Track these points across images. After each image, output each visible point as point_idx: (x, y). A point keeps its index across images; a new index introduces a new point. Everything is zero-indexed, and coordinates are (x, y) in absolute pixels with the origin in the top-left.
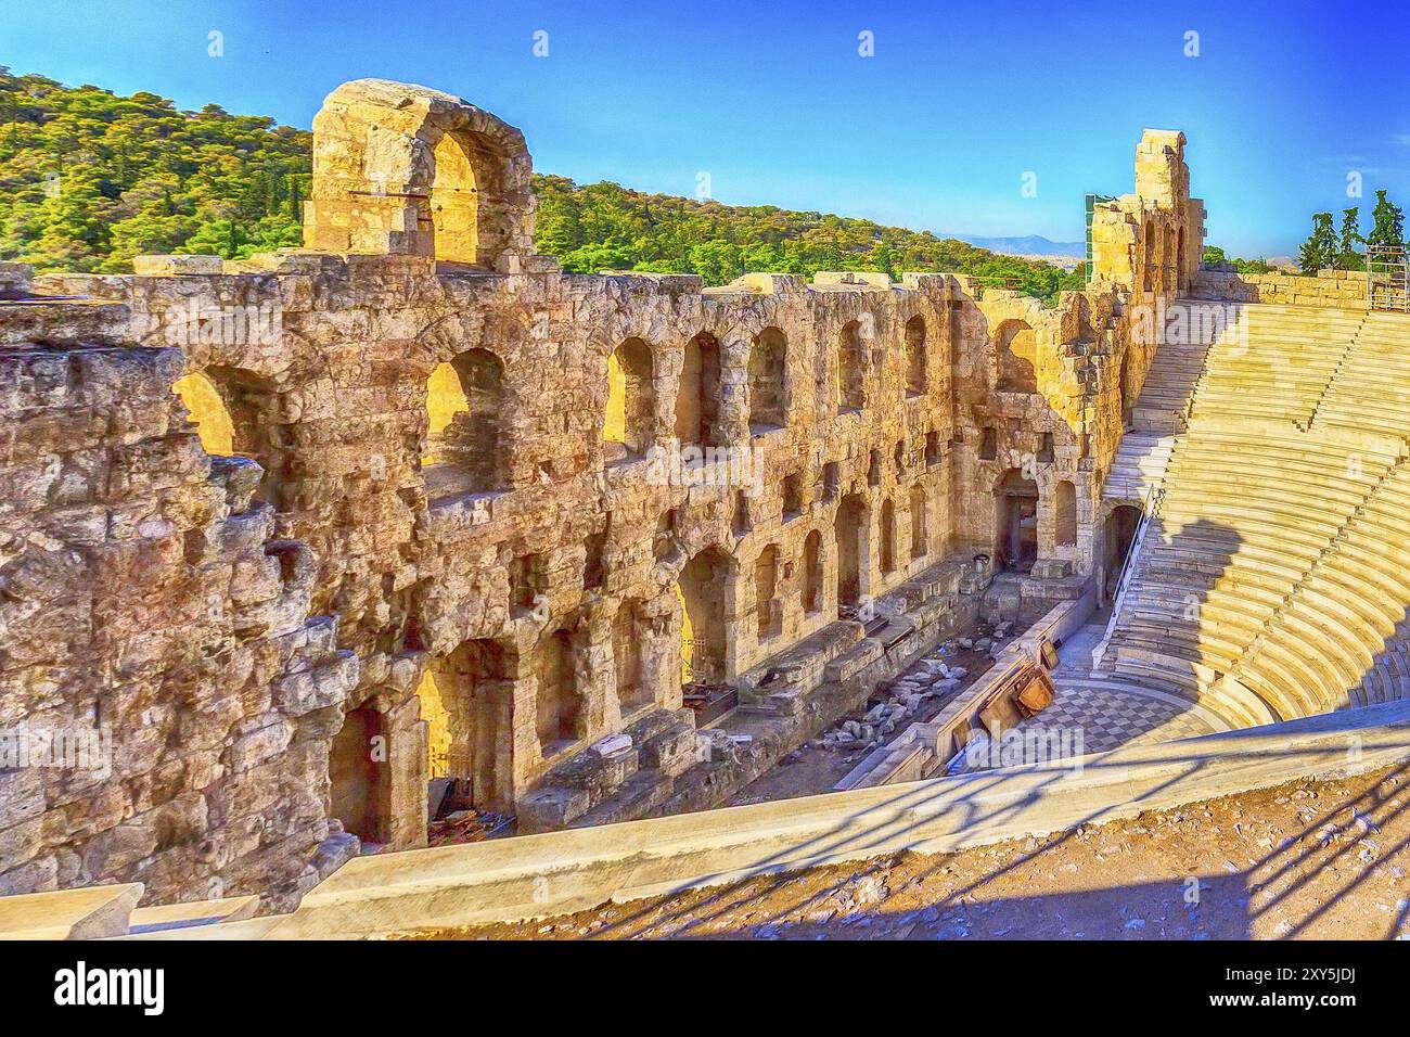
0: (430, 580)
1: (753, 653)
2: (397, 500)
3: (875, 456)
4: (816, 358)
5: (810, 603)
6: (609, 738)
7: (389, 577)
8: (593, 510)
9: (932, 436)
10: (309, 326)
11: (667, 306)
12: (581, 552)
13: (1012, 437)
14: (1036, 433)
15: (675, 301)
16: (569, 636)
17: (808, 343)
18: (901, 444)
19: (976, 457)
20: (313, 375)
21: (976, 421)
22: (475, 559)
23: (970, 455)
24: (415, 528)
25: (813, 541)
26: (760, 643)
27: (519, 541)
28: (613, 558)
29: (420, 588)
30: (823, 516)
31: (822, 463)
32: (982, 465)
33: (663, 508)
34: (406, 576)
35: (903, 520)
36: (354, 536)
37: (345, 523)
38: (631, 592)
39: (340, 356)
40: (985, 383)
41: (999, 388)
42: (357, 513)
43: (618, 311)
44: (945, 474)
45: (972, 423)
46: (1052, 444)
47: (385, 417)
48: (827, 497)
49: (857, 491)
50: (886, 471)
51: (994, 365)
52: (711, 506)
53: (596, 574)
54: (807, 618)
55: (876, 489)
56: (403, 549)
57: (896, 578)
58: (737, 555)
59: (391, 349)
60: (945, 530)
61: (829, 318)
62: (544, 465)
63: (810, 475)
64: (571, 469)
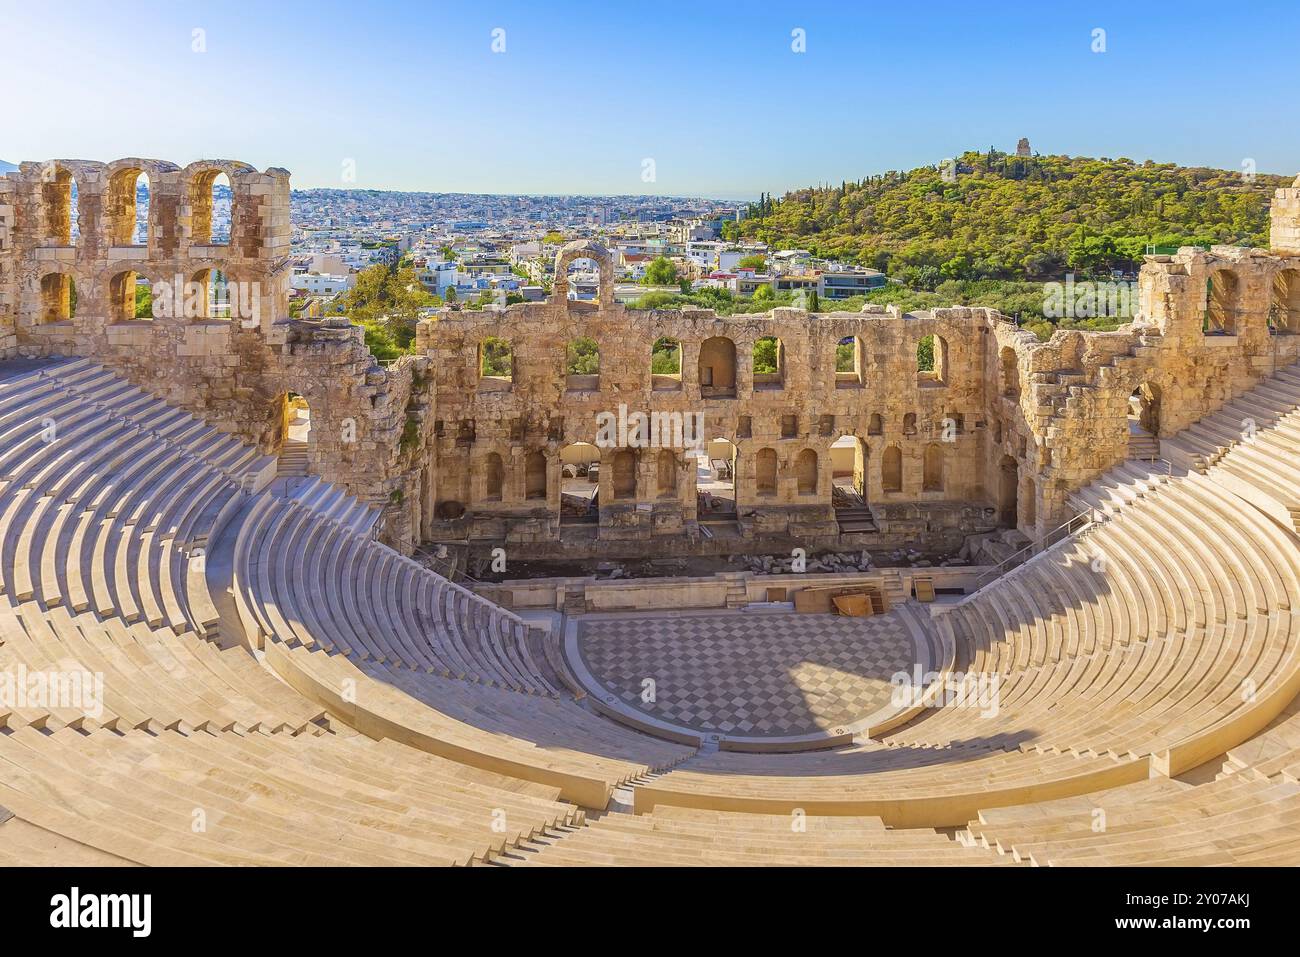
0: (563, 418)
1: (752, 499)
2: (551, 386)
3: (877, 419)
4: (811, 356)
6: (645, 504)
7: (549, 412)
10: (519, 327)
13: (1008, 432)
17: (804, 347)
18: (911, 415)
19: (993, 439)
20: (520, 342)
21: (993, 414)
22: (582, 414)
24: (560, 397)
25: (809, 454)
26: (758, 495)
30: (820, 444)
31: (818, 413)
32: (995, 446)
34: (555, 413)
35: (912, 463)
36: (535, 396)
37: (533, 390)
39: (528, 337)
40: (997, 388)
42: (537, 388)
43: (658, 325)
45: (991, 414)
47: (545, 358)
48: (825, 433)
50: (891, 429)
51: (1002, 376)
52: (720, 419)
54: (801, 496)
55: (878, 438)
56: (555, 404)
57: (904, 497)
59: (547, 336)
60: (970, 481)
61: (825, 334)
62: (617, 385)
63: (807, 419)
64: (630, 388)
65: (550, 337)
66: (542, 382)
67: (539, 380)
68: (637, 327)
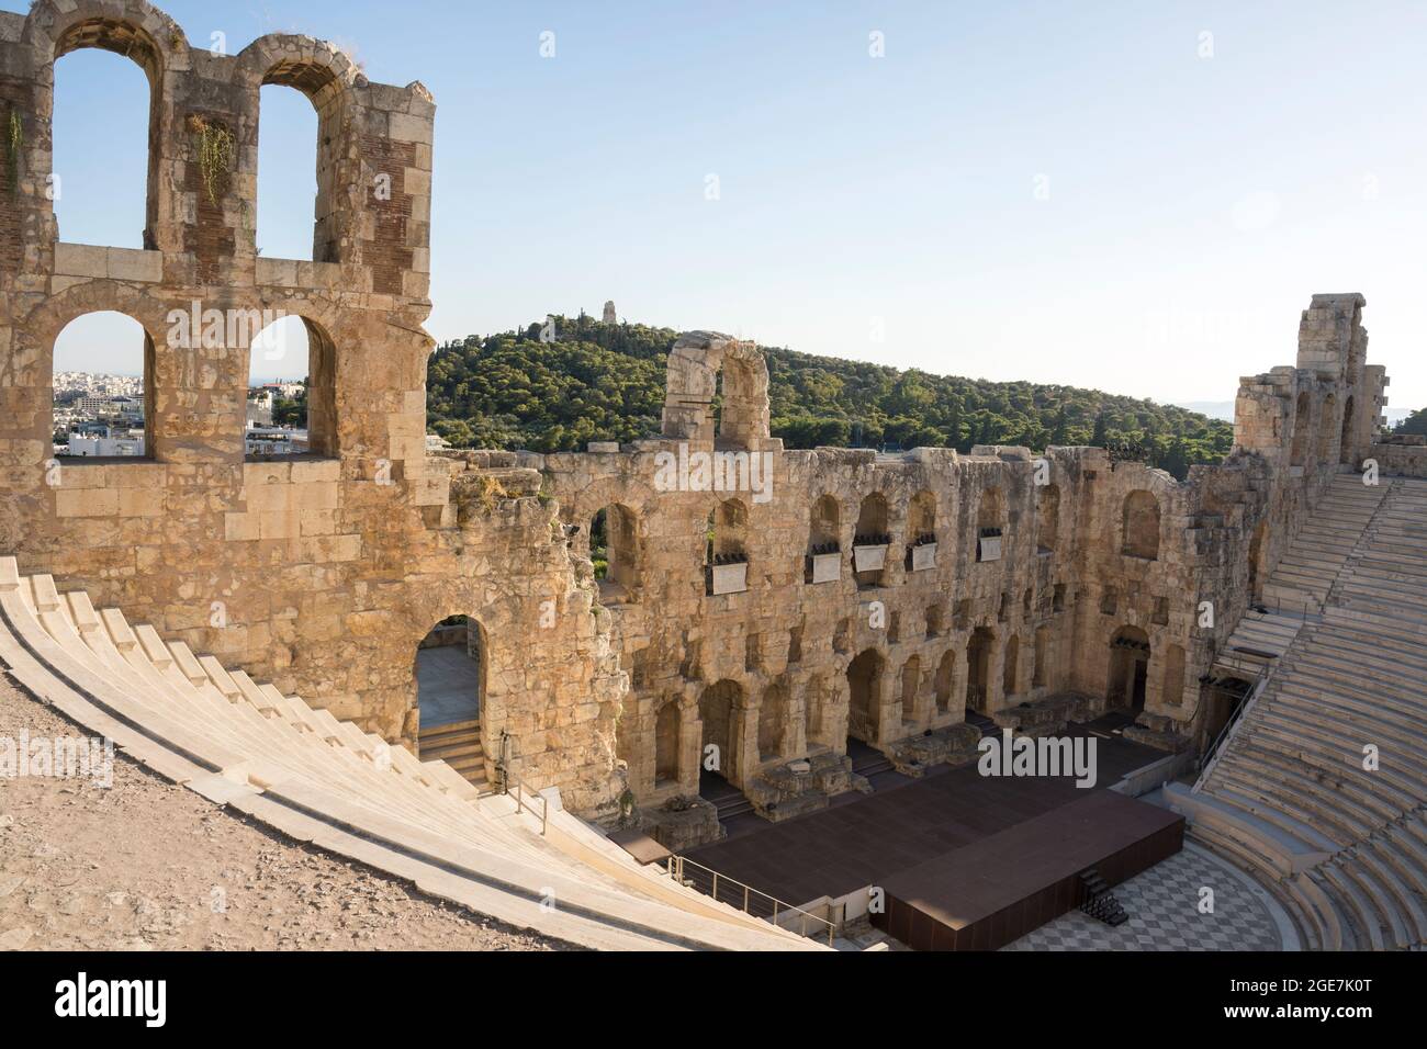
0: (705, 639)
1: (898, 731)
3: (1006, 599)
4: (960, 516)
5: (943, 704)
6: (797, 761)
7: (686, 633)
8: (795, 611)
9: (1060, 588)
11: (848, 474)
12: (787, 638)
13: (1131, 597)
14: (1153, 597)
15: (855, 470)
16: (778, 690)
17: (954, 503)
18: (1030, 590)
19: (1098, 611)
20: (654, 510)
21: (1101, 579)
22: (729, 631)
23: (1092, 607)
25: (949, 657)
26: (903, 725)
27: (752, 624)
28: (805, 645)
29: (699, 642)
30: (959, 641)
31: (960, 599)
32: (1102, 618)
33: (841, 617)
34: (693, 634)
35: (1026, 654)
36: (669, 606)
38: (817, 670)
40: (1111, 546)
41: (1124, 552)
42: (673, 593)
43: (817, 476)
44: (1068, 622)
45: (1097, 581)
46: (1167, 608)
47: (686, 538)
48: (961, 626)
49: (988, 625)
50: (1015, 611)
51: (1120, 530)
53: (795, 654)
54: (940, 715)
55: (1004, 625)
57: (1016, 699)
58: (891, 658)
59: (690, 497)
60: (1065, 668)
61: (972, 484)
62: (769, 578)
63: (950, 607)
64: (784, 581)
65: (694, 499)
66: (680, 581)
67: (676, 576)
68: (795, 479)
